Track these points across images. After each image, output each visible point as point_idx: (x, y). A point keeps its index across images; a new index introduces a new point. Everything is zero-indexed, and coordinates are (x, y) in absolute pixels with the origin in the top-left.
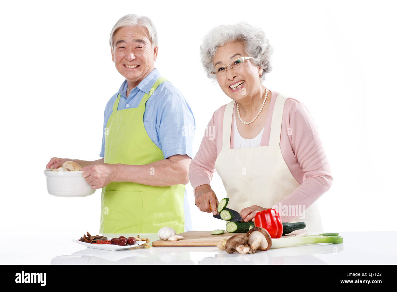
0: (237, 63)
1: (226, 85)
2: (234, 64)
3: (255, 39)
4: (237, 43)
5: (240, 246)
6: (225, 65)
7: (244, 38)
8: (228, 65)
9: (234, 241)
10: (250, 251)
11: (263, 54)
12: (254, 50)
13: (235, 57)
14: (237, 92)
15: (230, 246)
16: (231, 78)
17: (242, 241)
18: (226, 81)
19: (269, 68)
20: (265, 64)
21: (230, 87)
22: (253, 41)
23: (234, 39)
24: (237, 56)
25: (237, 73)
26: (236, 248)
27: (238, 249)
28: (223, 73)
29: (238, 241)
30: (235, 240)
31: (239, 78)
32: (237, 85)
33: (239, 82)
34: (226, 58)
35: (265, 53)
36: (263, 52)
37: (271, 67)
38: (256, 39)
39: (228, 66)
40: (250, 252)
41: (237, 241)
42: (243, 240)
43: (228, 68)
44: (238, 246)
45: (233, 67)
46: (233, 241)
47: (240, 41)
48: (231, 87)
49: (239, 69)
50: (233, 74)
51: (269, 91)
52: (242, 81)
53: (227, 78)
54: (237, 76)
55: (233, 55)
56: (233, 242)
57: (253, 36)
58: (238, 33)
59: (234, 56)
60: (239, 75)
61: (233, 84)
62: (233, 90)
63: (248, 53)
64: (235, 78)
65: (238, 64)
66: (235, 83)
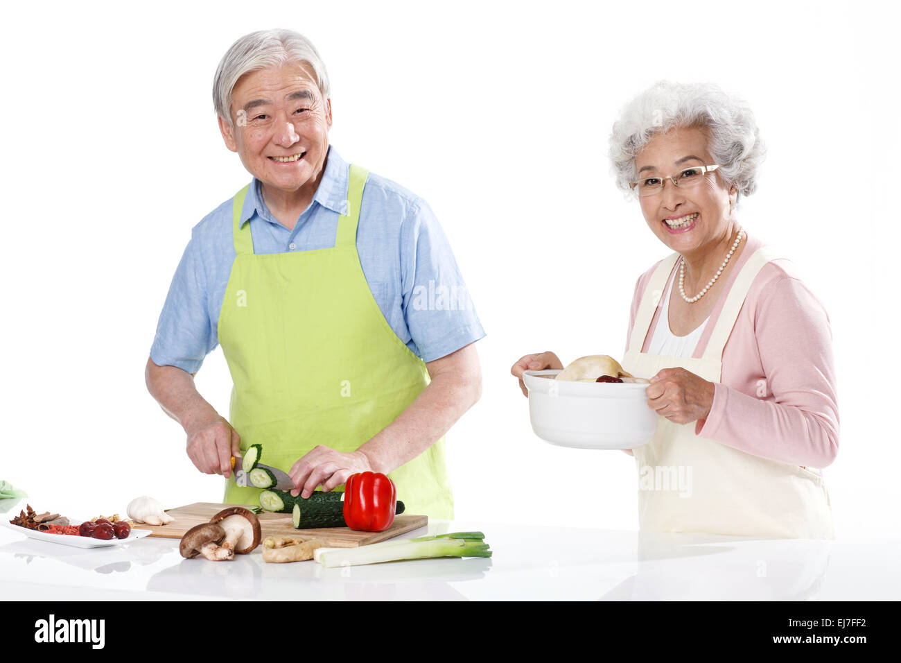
0: (687, 175)
1: (657, 215)
2: (682, 176)
3: (732, 126)
4: (693, 131)
5: (209, 546)
6: (662, 174)
7: (711, 121)
8: (668, 177)
9: (202, 536)
10: (230, 555)
11: (744, 160)
12: (725, 151)
13: (686, 163)
14: (679, 235)
15: (191, 544)
16: (671, 206)
17: (215, 536)
18: (659, 209)
19: (752, 187)
20: (745, 179)
21: (664, 221)
22: (727, 129)
23: (689, 123)
24: (691, 162)
25: (684, 198)
26: (201, 549)
27: (206, 551)
28: (654, 191)
29: (209, 536)
30: (203, 533)
31: (690, 207)
32: (681, 221)
33: (686, 215)
34: (666, 161)
35: (749, 157)
36: (744, 155)
37: (755, 187)
38: (734, 127)
39: (667, 179)
40: (229, 558)
41: (207, 536)
42: (218, 535)
43: (669, 182)
44: (205, 545)
45: (679, 182)
46: (198, 535)
47: (701, 126)
48: (669, 222)
49: (692, 190)
50: (676, 197)
51: (745, 236)
52: (693, 214)
53: (661, 203)
54: (685, 203)
55: (681, 157)
56: (198, 537)
57: (729, 120)
58: (699, 110)
59: (684, 160)
60: (688, 201)
61: (673, 219)
62: (670, 228)
63: (713, 156)
64: (680, 207)
65: (689, 178)
66: (677, 218)
